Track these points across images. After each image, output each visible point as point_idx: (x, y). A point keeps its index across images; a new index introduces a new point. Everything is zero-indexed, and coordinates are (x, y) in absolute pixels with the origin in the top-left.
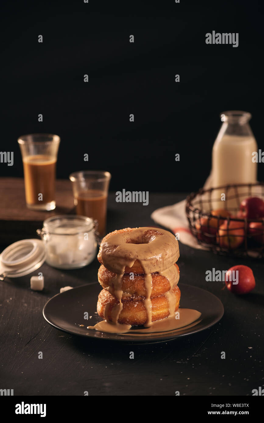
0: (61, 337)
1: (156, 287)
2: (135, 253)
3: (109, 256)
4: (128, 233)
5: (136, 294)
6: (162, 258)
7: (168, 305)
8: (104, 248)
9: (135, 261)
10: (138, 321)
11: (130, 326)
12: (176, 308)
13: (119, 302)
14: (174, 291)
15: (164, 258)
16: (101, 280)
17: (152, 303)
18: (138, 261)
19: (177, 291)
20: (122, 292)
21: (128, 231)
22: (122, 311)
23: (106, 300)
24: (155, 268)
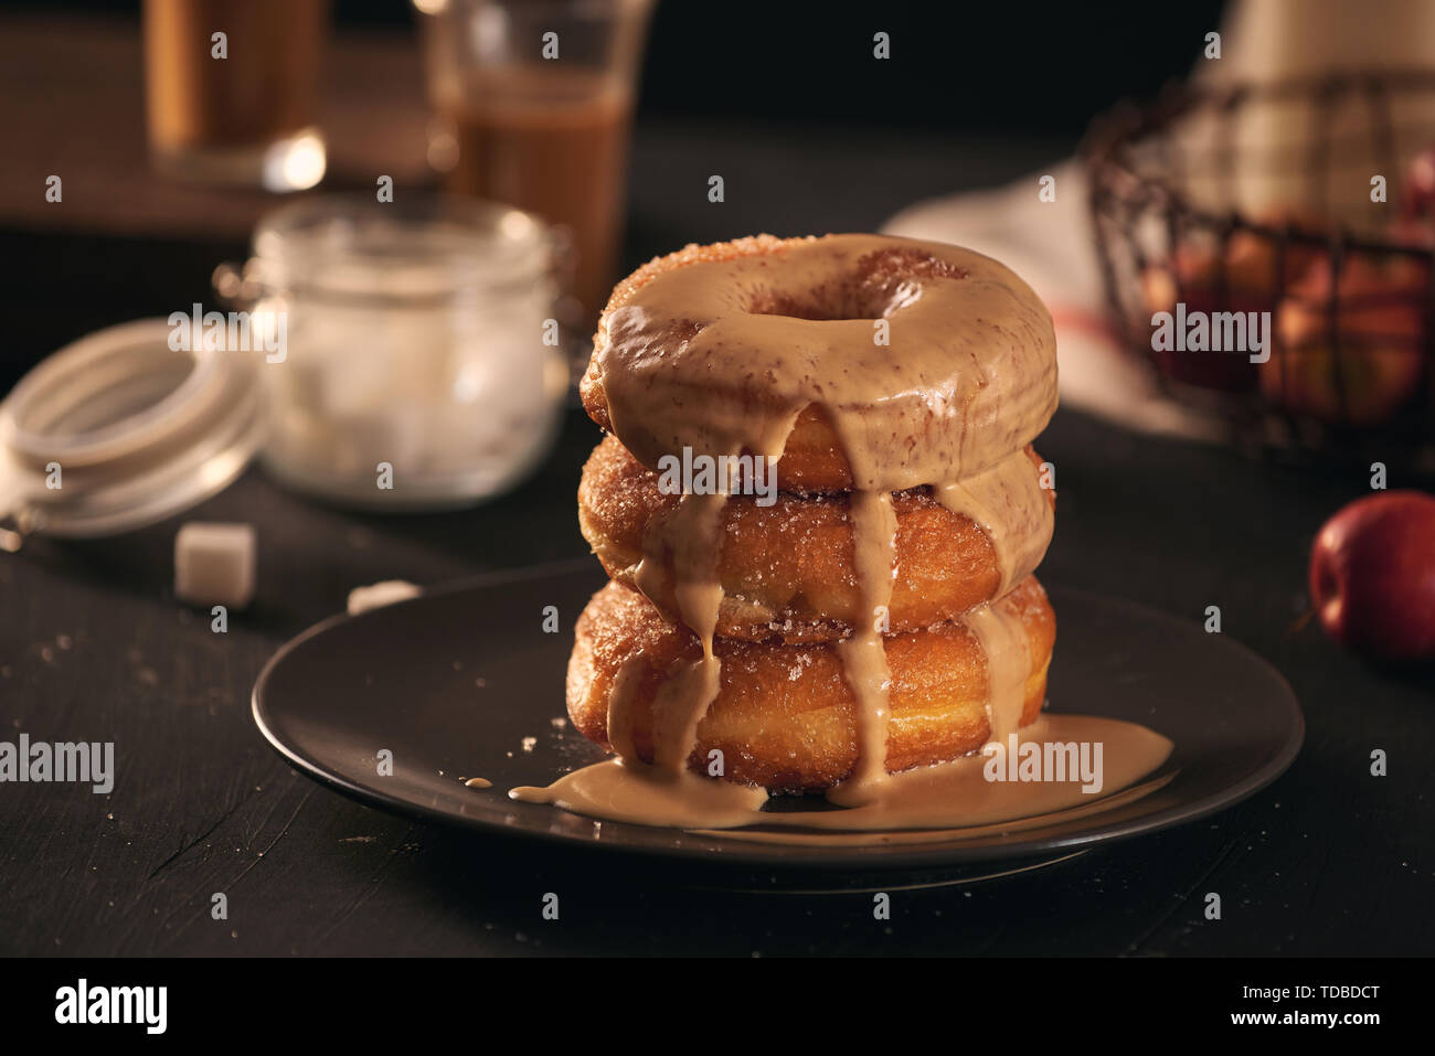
0: (358, 842)
1: (920, 572)
2: (802, 369)
3: (651, 378)
4: (762, 261)
5: (801, 604)
6: (960, 401)
7: (983, 681)
8: (620, 336)
9: (802, 413)
10: (807, 764)
11: (760, 795)
12: (1026, 706)
13: (700, 653)
14: (1017, 605)
15: (972, 399)
16: (595, 522)
17: (891, 662)
18: (821, 414)
19: (1039, 611)
20: (717, 594)
21: (763, 253)
22: (715, 702)
23: (620, 639)
24: (917, 458)
